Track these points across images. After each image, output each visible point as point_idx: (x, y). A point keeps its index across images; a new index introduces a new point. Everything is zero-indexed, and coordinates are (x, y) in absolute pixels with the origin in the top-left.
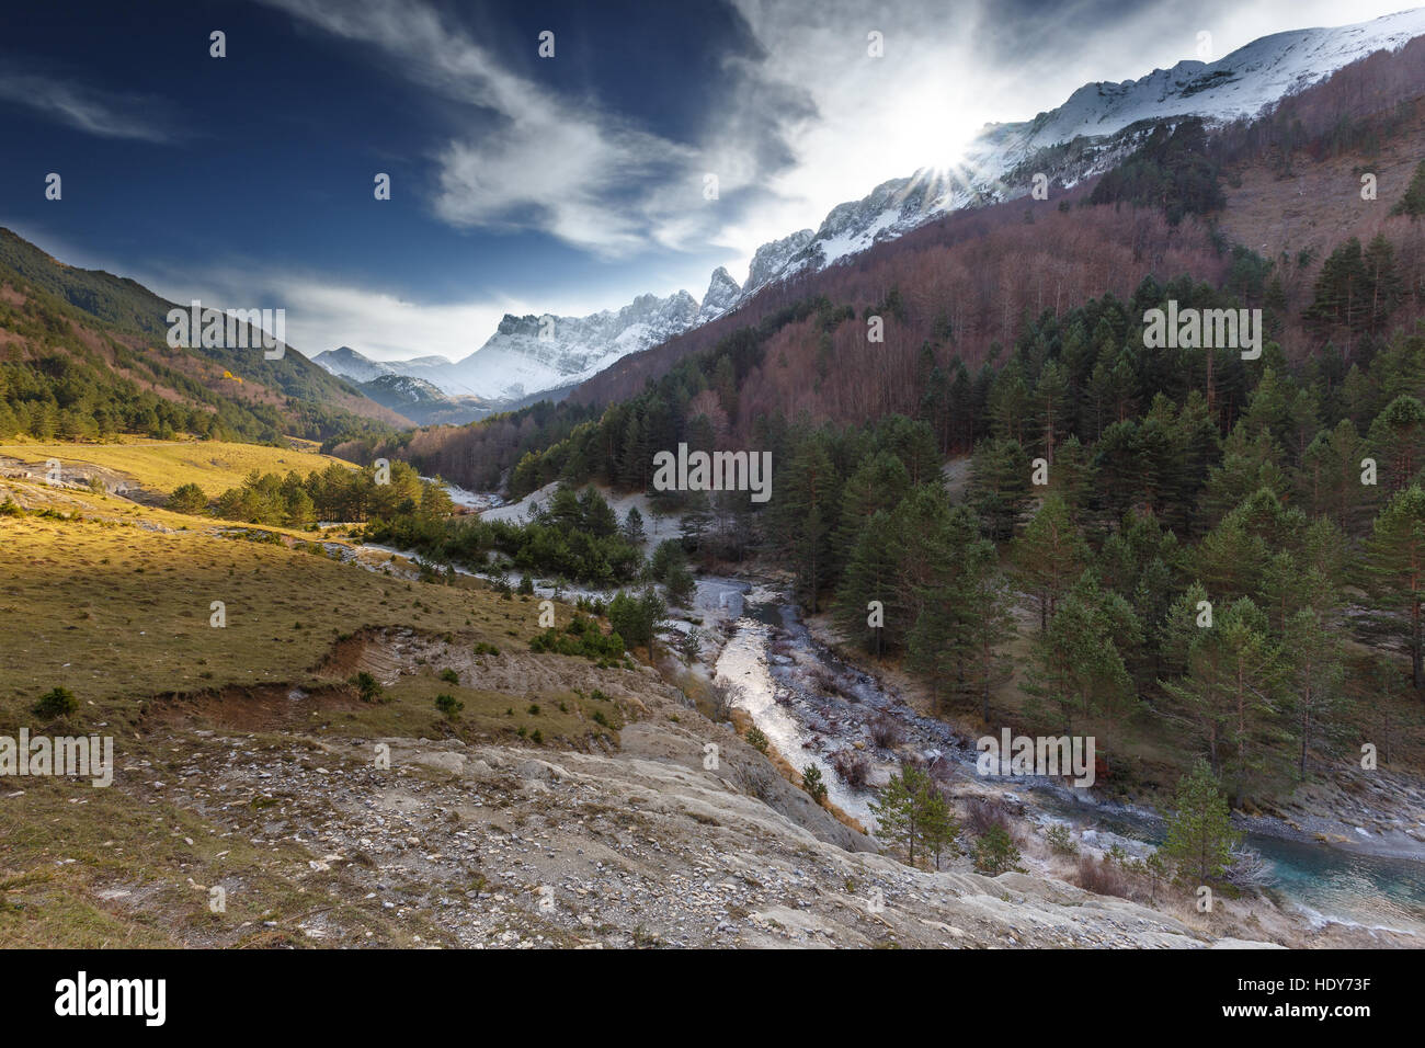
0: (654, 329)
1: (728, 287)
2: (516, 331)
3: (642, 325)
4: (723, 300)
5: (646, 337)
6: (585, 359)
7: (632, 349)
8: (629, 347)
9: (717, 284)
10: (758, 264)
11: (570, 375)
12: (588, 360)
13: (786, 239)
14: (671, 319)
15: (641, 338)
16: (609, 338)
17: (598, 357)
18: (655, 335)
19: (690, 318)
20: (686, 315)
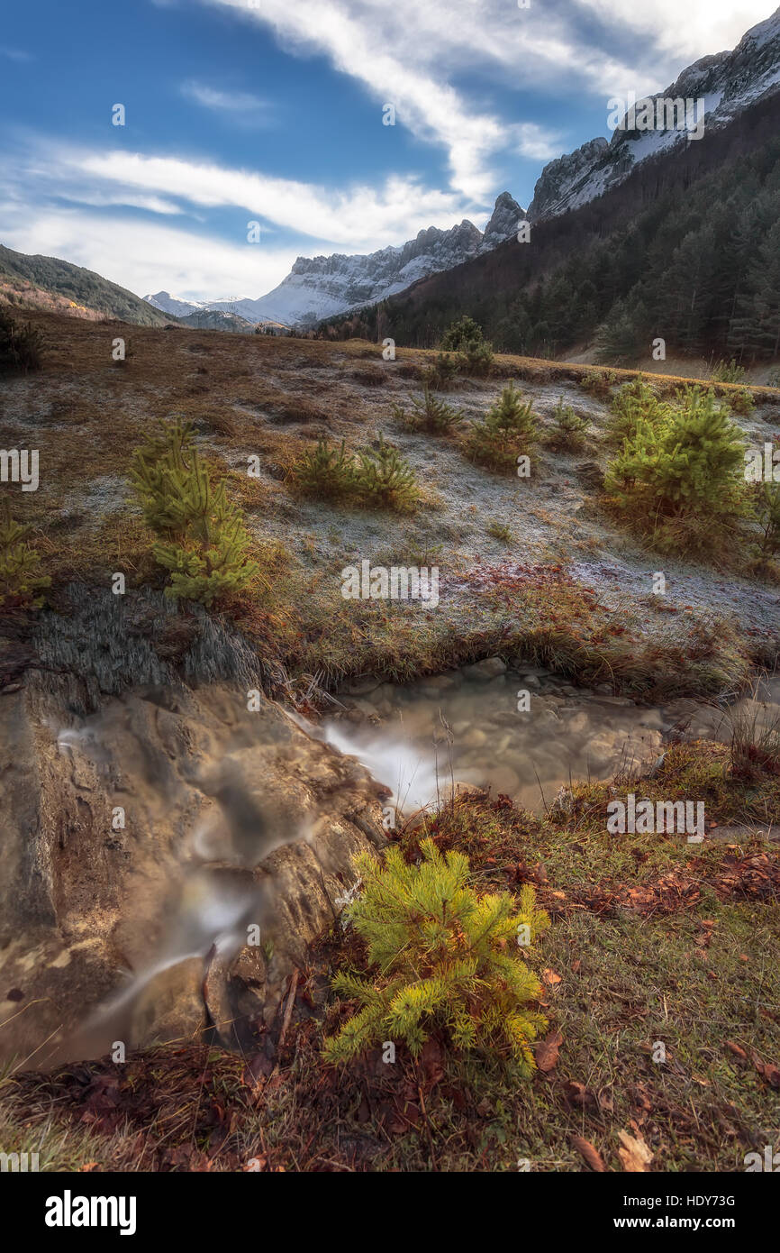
0: (437, 260)
1: (512, 212)
2: (308, 271)
3: (425, 257)
4: (506, 225)
5: (429, 266)
6: (371, 289)
7: (416, 278)
8: (413, 276)
9: (501, 211)
10: (545, 185)
11: (357, 304)
12: (374, 290)
13: (576, 153)
14: (453, 249)
15: (424, 268)
16: (394, 271)
17: (383, 287)
18: (436, 264)
19: (471, 247)
20: (469, 244)
